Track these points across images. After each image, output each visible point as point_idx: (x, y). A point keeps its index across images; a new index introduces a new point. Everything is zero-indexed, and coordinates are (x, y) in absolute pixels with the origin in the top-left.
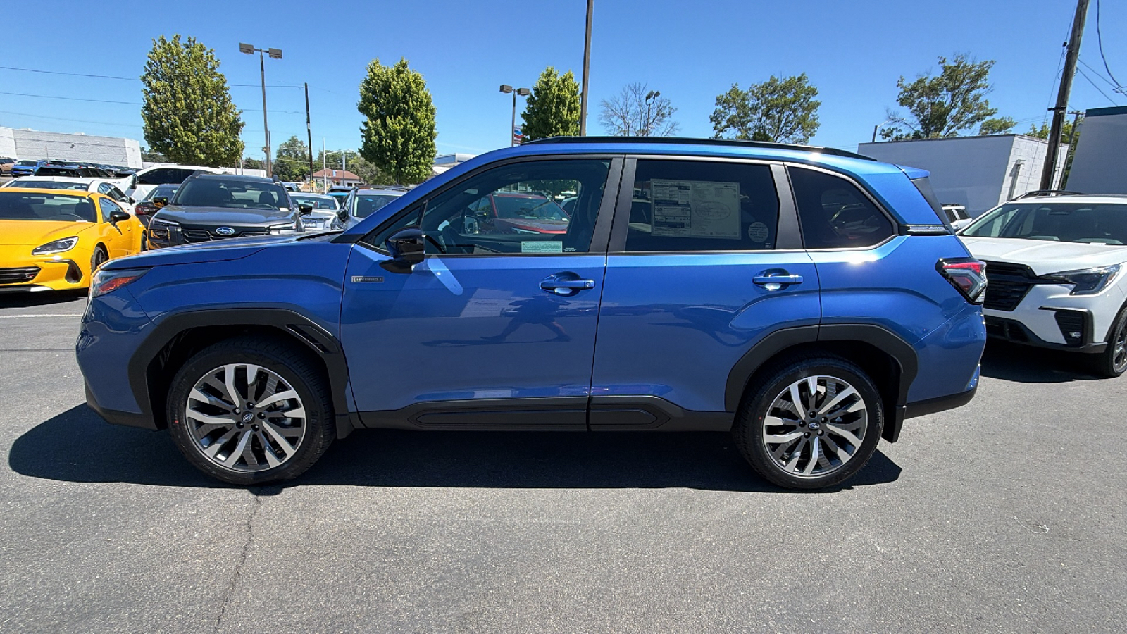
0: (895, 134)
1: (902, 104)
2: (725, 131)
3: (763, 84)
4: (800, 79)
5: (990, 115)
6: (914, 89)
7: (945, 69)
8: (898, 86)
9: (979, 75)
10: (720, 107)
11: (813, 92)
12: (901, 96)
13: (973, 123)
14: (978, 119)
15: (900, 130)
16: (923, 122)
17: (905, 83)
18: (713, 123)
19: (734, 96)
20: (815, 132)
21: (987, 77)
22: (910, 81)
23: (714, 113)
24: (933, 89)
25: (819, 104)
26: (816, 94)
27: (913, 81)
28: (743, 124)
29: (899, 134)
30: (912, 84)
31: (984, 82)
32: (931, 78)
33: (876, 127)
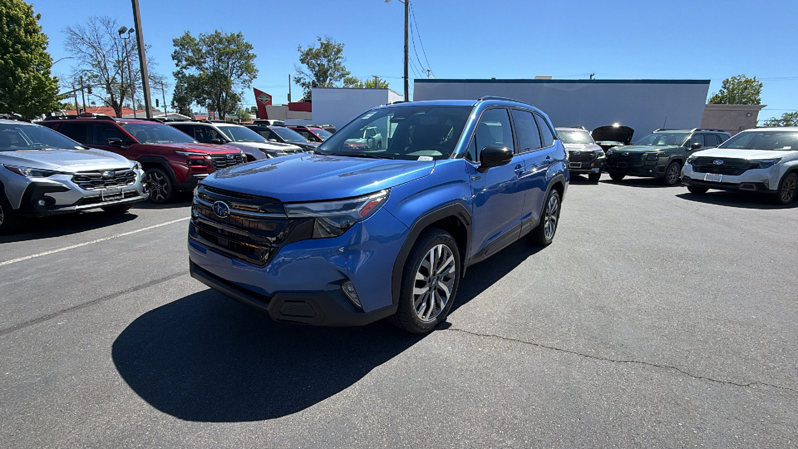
0: (302, 81)
1: (302, 63)
2: (188, 68)
3: (210, 35)
4: (238, 36)
5: (348, 74)
6: (307, 54)
7: (322, 44)
8: (299, 50)
9: (339, 51)
10: (178, 48)
11: (249, 47)
12: (302, 58)
13: (341, 78)
14: (343, 76)
15: (305, 79)
16: (316, 75)
17: (302, 50)
18: (176, 61)
19: (188, 40)
20: (256, 75)
21: (342, 52)
22: (305, 49)
23: (175, 53)
24: (317, 56)
25: (255, 56)
26: (253, 48)
27: (307, 49)
28: (200, 64)
29: (305, 81)
30: (306, 50)
31: (341, 55)
32: (315, 49)
33: (290, 75)
